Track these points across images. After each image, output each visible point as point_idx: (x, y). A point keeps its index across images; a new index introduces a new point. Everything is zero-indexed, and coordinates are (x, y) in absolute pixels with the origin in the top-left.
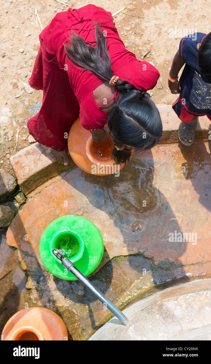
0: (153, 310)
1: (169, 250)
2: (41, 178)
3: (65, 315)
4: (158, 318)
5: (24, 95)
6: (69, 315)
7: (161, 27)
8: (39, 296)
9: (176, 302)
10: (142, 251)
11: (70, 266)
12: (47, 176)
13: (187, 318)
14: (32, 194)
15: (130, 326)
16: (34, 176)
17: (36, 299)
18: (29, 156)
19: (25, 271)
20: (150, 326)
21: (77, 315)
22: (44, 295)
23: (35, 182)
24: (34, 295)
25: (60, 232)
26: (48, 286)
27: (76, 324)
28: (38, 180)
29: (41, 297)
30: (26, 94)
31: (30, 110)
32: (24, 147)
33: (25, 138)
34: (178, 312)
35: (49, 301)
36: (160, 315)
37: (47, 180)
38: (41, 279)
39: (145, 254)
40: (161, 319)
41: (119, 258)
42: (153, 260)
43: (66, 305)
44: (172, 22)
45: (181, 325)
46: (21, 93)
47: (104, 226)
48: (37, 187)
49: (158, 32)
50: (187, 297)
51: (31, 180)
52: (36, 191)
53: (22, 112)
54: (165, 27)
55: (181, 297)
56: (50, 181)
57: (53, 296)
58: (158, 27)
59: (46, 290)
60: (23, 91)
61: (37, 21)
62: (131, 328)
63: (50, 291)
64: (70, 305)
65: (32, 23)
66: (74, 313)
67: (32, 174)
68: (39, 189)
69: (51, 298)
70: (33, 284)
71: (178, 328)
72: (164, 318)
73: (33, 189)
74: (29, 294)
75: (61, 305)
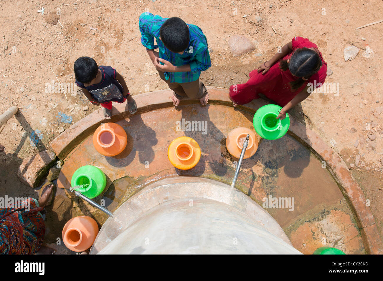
0: (126, 206)
1: (141, 170)
2: (68, 150)
3: (96, 216)
4: (129, 210)
5: (52, 110)
6: (98, 215)
7: (114, 60)
8: (81, 209)
9: (138, 199)
10: (127, 174)
11: (79, 194)
12: (71, 148)
13: (144, 205)
14: (66, 159)
15: (115, 217)
16: (64, 150)
17: (79, 212)
18: (59, 140)
19: (71, 198)
20: (125, 215)
21: (102, 214)
22: (83, 209)
23: (65, 153)
24: (78, 209)
25: (78, 176)
26: (84, 204)
27: (102, 219)
28: (67, 151)
29: (81, 210)
30: (53, 109)
31: (56, 117)
32: (57, 136)
33: (57, 132)
34: (139, 204)
35: (86, 211)
36: (130, 208)
37: (72, 150)
38: (80, 200)
39: (129, 175)
40: (131, 209)
41: (117, 181)
42: (134, 178)
43: (95, 211)
44: (119, 56)
45: (142, 210)
46: (50, 109)
47: (106, 166)
48: (67, 155)
49: (113, 63)
50: (143, 195)
51: (63, 152)
52: (68, 157)
53: (53, 119)
54: (116, 60)
55: (140, 196)
56: (73, 150)
57: (87, 208)
58: (112, 61)
59: (83, 206)
60: (51, 108)
61: (51, 71)
62: (116, 218)
63: (85, 206)
64: (97, 210)
65: (49, 73)
66: (100, 214)
67: (63, 149)
68: (69, 155)
69: (87, 209)
70: (76, 204)
71: (141, 212)
72: (132, 209)
73: (65, 156)
74: (75, 209)
75: (93, 212)
